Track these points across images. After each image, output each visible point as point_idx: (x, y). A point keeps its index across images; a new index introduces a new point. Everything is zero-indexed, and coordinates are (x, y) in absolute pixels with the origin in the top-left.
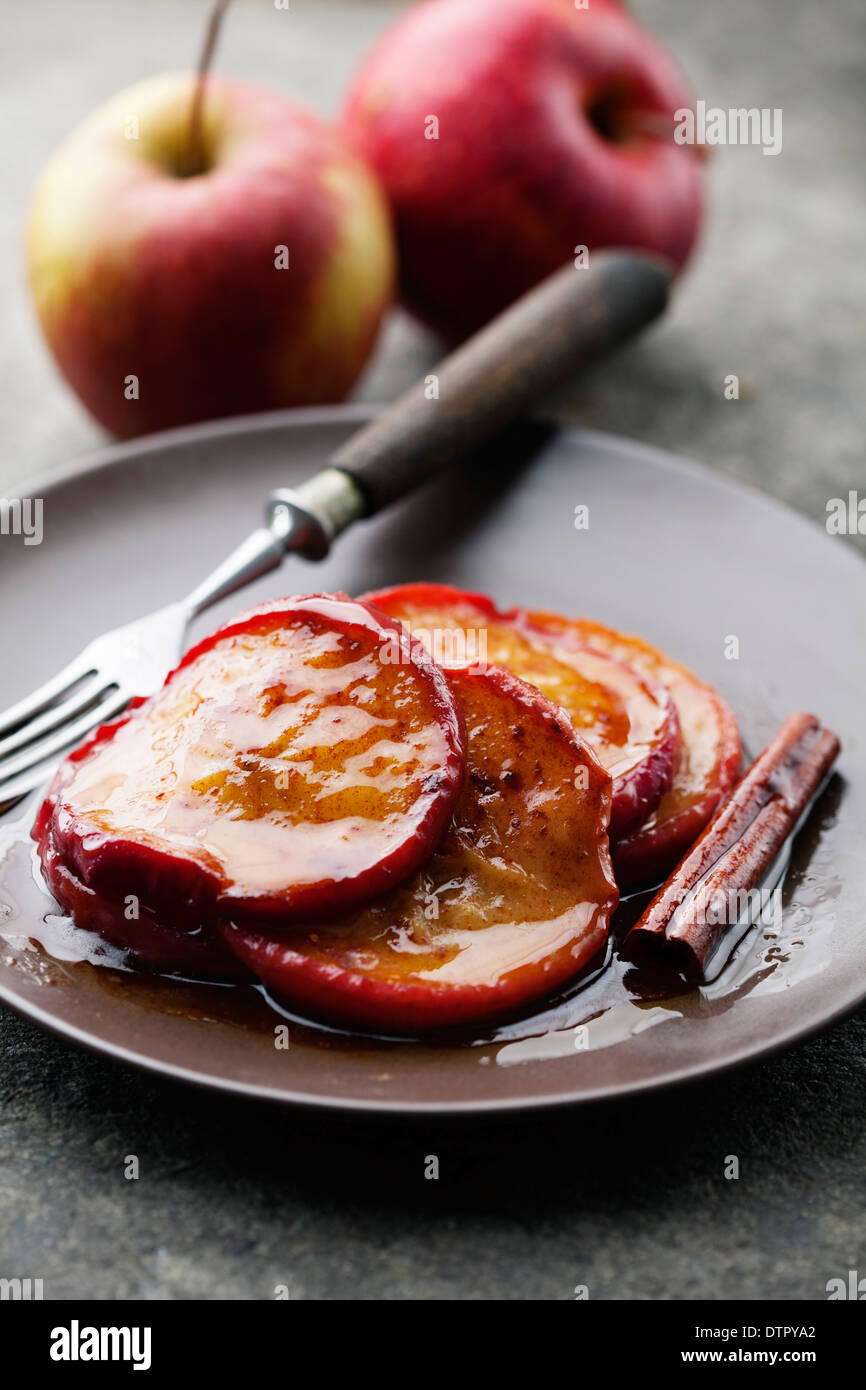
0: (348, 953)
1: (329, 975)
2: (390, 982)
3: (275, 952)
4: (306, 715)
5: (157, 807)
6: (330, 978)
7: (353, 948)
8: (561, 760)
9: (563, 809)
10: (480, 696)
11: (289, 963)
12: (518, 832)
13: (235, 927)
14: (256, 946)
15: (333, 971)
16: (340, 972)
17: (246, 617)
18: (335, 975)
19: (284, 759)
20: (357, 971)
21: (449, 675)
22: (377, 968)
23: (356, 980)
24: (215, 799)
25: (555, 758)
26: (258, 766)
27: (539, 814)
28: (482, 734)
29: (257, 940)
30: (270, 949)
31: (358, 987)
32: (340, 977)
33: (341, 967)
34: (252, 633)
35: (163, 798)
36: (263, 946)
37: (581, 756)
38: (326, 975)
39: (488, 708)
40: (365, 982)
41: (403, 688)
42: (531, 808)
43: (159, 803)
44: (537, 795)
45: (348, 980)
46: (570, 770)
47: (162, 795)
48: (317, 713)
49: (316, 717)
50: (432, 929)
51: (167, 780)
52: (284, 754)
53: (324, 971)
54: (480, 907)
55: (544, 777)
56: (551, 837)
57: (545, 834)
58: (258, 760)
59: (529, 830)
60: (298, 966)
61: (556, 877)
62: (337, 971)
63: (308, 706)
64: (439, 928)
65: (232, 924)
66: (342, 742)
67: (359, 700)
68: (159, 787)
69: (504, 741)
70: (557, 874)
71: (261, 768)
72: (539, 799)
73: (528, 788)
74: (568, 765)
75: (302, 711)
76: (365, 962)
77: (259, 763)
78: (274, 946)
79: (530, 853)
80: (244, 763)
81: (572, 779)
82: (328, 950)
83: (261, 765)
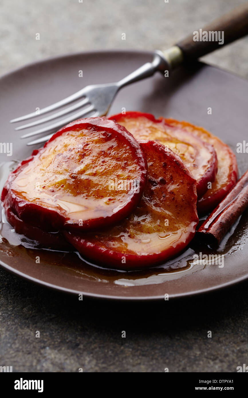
0: (108, 242)
3: (84, 242)
4: (93, 160)
6: (103, 252)
7: (110, 240)
8: (179, 174)
9: (180, 191)
10: (151, 152)
11: (88, 246)
12: (165, 199)
14: (77, 240)
18: (104, 250)
19: (86, 174)
20: (111, 249)
21: (141, 145)
22: (118, 247)
23: (111, 252)
24: (63, 189)
25: (177, 173)
27: (172, 193)
28: (152, 165)
29: (78, 238)
31: (112, 255)
32: (106, 251)
33: (106, 247)
34: (74, 130)
35: (45, 188)
36: (80, 240)
37: (186, 173)
38: (101, 251)
39: (154, 156)
40: (114, 253)
41: (126, 150)
42: (169, 191)
43: (44, 190)
44: (171, 186)
45: (109, 252)
46: (182, 178)
47: (45, 187)
48: (97, 159)
49: (96, 160)
50: (136, 233)
51: (46, 182)
52: (86, 173)
53: (101, 249)
54: (152, 225)
55: (173, 180)
56: (176, 200)
57: (174, 199)
58: (77, 175)
59: (169, 198)
60: (92, 247)
61: (178, 214)
62: (105, 249)
63: (94, 156)
64: (139, 233)
65: (69, 232)
66: (105, 169)
67: (111, 154)
68: (43, 184)
69: (160, 168)
70: (178, 213)
71: (78, 178)
72: (172, 187)
73: (168, 184)
74: (182, 176)
75: (92, 158)
76: (114, 245)
77: (77, 176)
78: (83, 240)
79: (169, 206)
80: (73, 176)
81: (183, 180)
82: (102, 241)
83: (78, 177)
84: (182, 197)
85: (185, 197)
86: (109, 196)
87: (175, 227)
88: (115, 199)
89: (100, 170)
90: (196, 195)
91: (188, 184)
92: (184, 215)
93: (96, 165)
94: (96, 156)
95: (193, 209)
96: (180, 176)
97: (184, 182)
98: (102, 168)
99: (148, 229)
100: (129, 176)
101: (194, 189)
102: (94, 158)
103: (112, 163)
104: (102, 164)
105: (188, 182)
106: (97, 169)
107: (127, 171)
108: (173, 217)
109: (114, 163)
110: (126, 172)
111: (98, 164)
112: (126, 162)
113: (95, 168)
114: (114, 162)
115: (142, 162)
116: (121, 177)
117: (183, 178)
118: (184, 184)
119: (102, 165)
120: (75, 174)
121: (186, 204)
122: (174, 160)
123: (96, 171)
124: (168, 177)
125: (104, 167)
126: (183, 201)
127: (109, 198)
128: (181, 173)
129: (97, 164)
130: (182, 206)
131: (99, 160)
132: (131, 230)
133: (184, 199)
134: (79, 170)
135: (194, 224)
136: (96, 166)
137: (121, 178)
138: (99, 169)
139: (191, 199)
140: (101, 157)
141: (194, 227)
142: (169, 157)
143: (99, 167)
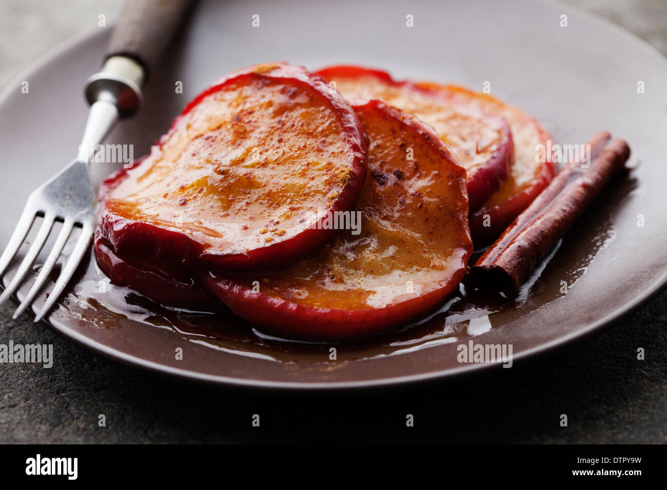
0: (289, 289)
1: (275, 304)
2: (315, 307)
3: (240, 291)
4: (260, 138)
5: (163, 202)
6: (276, 306)
7: (293, 286)
8: (431, 159)
9: (433, 191)
10: (375, 122)
11: (248, 297)
12: (404, 207)
13: (213, 276)
14: (227, 287)
15: (277, 301)
16: (283, 301)
17: (221, 81)
18: (279, 304)
19: (243, 167)
20: (294, 301)
21: (356, 109)
22: (307, 298)
23: (293, 306)
24: (200, 195)
25: (427, 158)
26: (228, 172)
27: (418, 195)
28: (378, 147)
29: (227, 284)
30: (236, 289)
31: (293, 311)
32: (282, 305)
33: (283, 298)
34: (227, 90)
35: (168, 196)
36: (231, 288)
37: (445, 155)
38: (272, 304)
39: (382, 129)
40: (299, 308)
41: (323, 117)
42: (412, 191)
43: (166, 200)
44: (415, 183)
45: (287, 306)
46: (437, 166)
47: (167, 194)
48: (268, 136)
49: (265, 139)
50: (346, 272)
51: (171, 186)
52: (246, 164)
53: (272, 302)
54: (379, 256)
55: (420, 171)
56: (426, 209)
57: (421, 207)
58: (228, 168)
59: (411, 205)
60: (255, 299)
61: (430, 235)
62: (280, 301)
63: (261, 132)
64: (352, 271)
65: (210, 273)
66: (284, 153)
67: (295, 127)
68: (165, 190)
69: (393, 149)
70: (431, 233)
71: (231, 173)
72: (416, 185)
73: (409, 178)
74: (436, 162)
75: (258, 136)
76: (300, 294)
77: (229, 170)
78: (238, 287)
79: (412, 220)
80: (220, 170)
81: (439, 171)
82: (276, 288)
83: (231, 171)
84: (438, 203)
85: (444, 203)
86: (290, 203)
87: (425, 260)
88: (302, 208)
89: (274, 156)
90: (466, 197)
91: (450, 177)
92: (442, 237)
93: (266, 147)
94: (266, 132)
95: (460, 224)
96: (434, 163)
97: (442, 174)
98: (277, 152)
99: (370, 263)
100: (329, 164)
101: (461, 187)
102: (262, 136)
103: (298, 141)
104: (277, 145)
105: (450, 173)
106: (267, 156)
107: (326, 155)
108: (420, 241)
109: (301, 142)
110: (323, 157)
111: (271, 146)
112: (323, 139)
113: (264, 153)
114: (300, 140)
115: (355, 136)
116: (314, 166)
117: (439, 167)
118: (441, 179)
119: (278, 148)
120: (225, 166)
121: (446, 215)
122: (421, 132)
123: (266, 158)
124: (410, 166)
125: (281, 151)
126: (440, 209)
127: (290, 206)
128: (435, 157)
129: (269, 145)
130: (437, 220)
131: (272, 139)
132: (335, 265)
133: (441, 206)
134: (234, 158)
135: (462, 252)
136: (267, 151)
137: (314, 168)
138: (272, 155)
139: (456, 205)
140: (276, 133)
141: (463, 258)
142: (410, 126)
143: (271, 151)
